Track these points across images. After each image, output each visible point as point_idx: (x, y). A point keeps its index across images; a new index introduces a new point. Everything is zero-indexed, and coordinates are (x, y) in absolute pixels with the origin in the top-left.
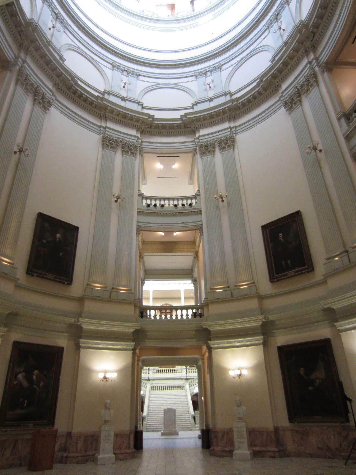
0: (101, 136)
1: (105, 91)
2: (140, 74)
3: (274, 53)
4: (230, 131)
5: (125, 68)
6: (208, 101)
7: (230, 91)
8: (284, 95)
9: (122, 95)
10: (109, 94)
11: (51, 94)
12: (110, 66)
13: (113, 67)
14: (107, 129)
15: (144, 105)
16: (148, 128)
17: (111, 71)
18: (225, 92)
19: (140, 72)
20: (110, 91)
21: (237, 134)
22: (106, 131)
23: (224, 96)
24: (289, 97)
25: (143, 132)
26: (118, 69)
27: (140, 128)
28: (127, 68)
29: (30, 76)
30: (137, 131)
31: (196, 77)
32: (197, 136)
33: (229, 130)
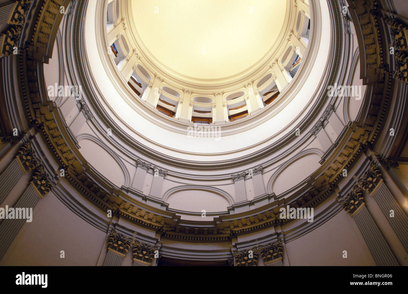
0: (108, 234)
1: (123, 187)
2: (168, 173)
3: (323, 155)
4: (277, 238)
5: (151, 166)
6: (247, 205)
7: (274, 193)
8: (342, 195)
9: (143, 194)
10: (128, 191)
11: (54, 176)
12: (133, 162)
13: (137, 164)
14: (116, 227)
15: (169, 207)
16: (172, 231)
17: (135, 168)
18: (268, 194)
19: (169, 171)
20: (129, 188)
21: (286, 242)
22: (115, 229)
23: (268, 200)
24: (349, 197)
25: (164, 235)
26: (143, 166)
27: (161, 230)
28: (154, 166)
29: (34, 153)
30: (157, 233)
31: (234, 180)
32: (234, 244)
33: (276, 236)
